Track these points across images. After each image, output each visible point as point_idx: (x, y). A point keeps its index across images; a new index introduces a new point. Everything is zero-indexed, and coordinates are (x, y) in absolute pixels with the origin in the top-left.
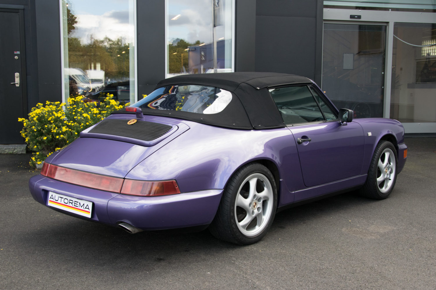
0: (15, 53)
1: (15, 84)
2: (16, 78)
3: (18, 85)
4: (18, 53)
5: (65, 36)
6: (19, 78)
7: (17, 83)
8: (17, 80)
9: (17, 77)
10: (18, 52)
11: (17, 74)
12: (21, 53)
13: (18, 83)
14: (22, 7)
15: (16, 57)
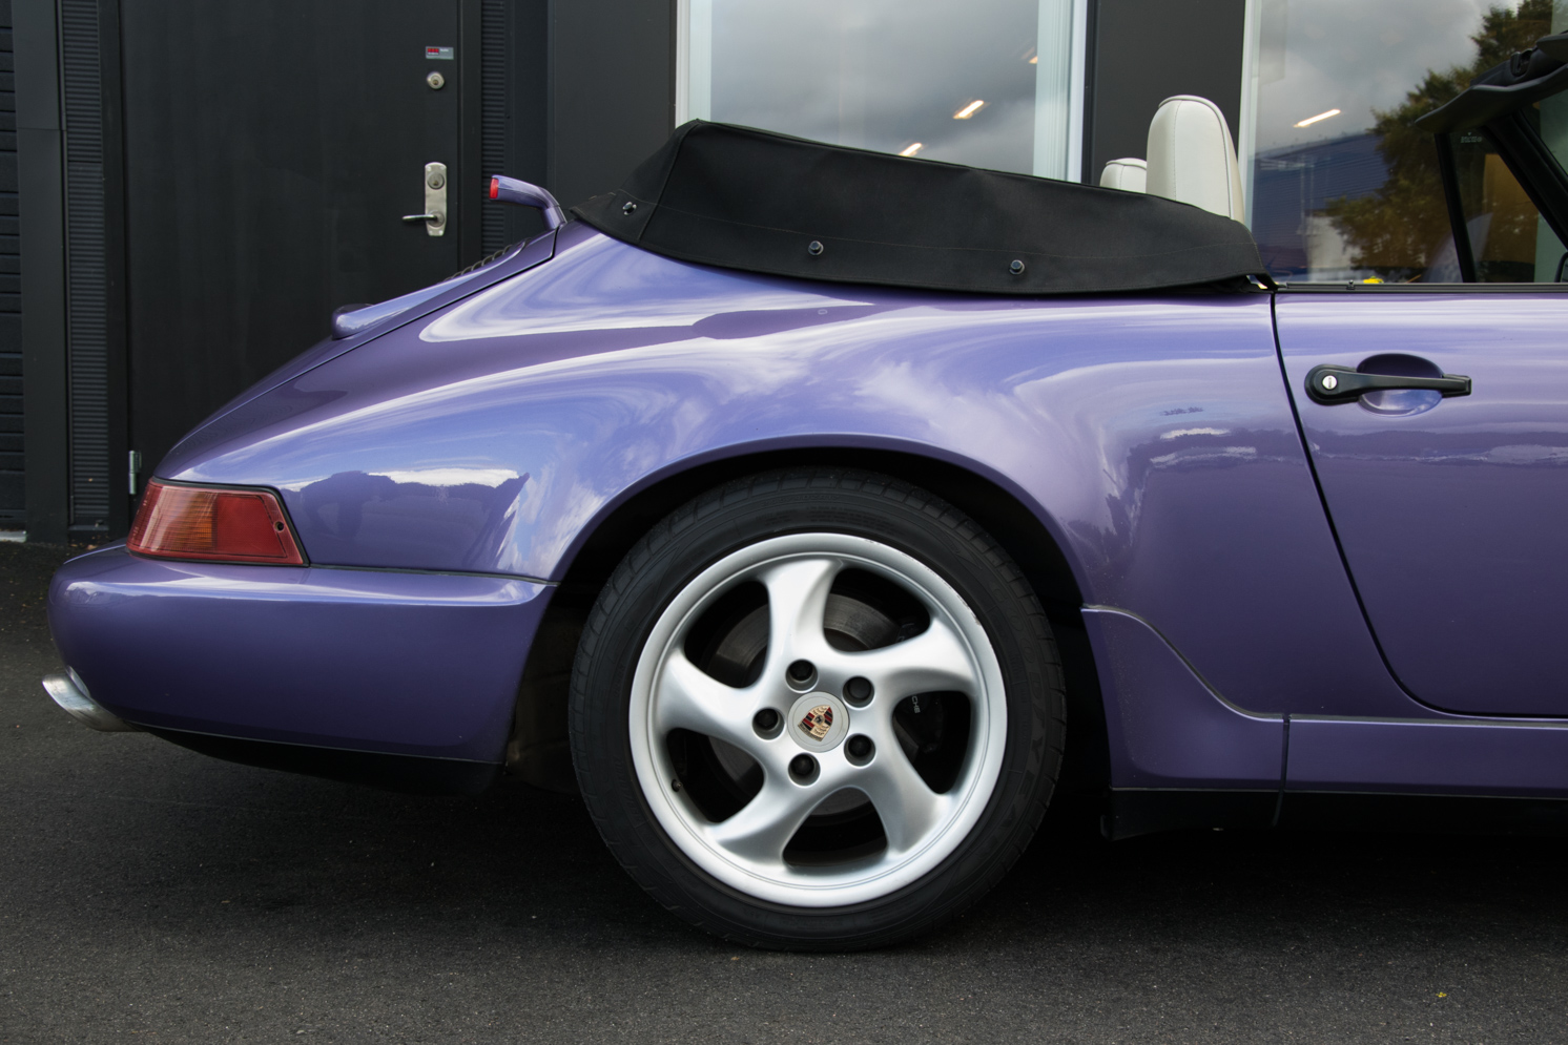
0: (430, 56)
1: (422, 223)
2: (427, 187)
3: (436, 231)
4: (446, 53)
6: (444, 188)
7: (434, 220)
8: (436, 201)
9: (436, 186)
10: (442, 50)
11: (434, 169)
12: (457, 54)
13: (439, 216)
15: (435, 79)
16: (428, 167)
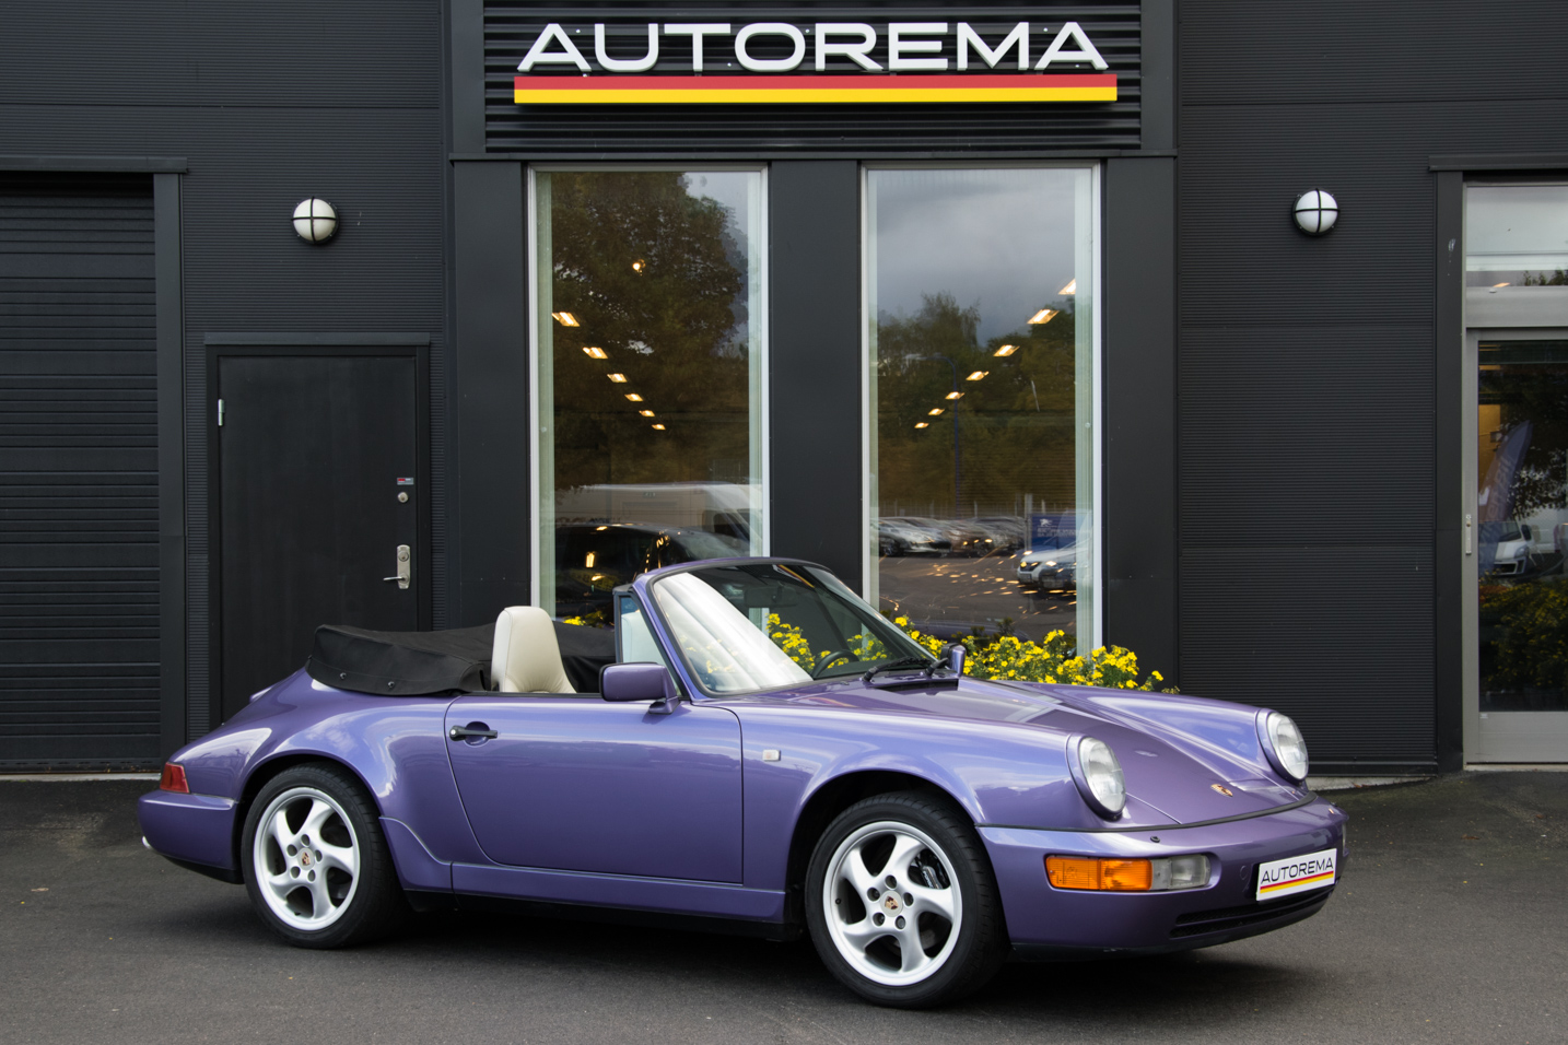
0: (400, 483)
1: (396, 581)
2: (399, 561)
3: (404, 586)
4: (409, 481)
5: (544, 429)
6: (409, 561)
7: (403, 579)
8: (404, 570)
9: (404, 559)
10: (407, 479)
11: (403, 550)
12: (416, 481)
13: (405, 577)
14: (421, 338)
15: (403, 496)
16: (399, 548)
